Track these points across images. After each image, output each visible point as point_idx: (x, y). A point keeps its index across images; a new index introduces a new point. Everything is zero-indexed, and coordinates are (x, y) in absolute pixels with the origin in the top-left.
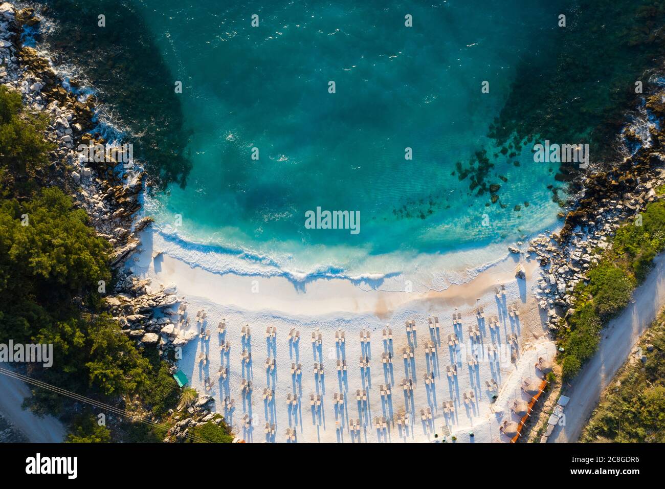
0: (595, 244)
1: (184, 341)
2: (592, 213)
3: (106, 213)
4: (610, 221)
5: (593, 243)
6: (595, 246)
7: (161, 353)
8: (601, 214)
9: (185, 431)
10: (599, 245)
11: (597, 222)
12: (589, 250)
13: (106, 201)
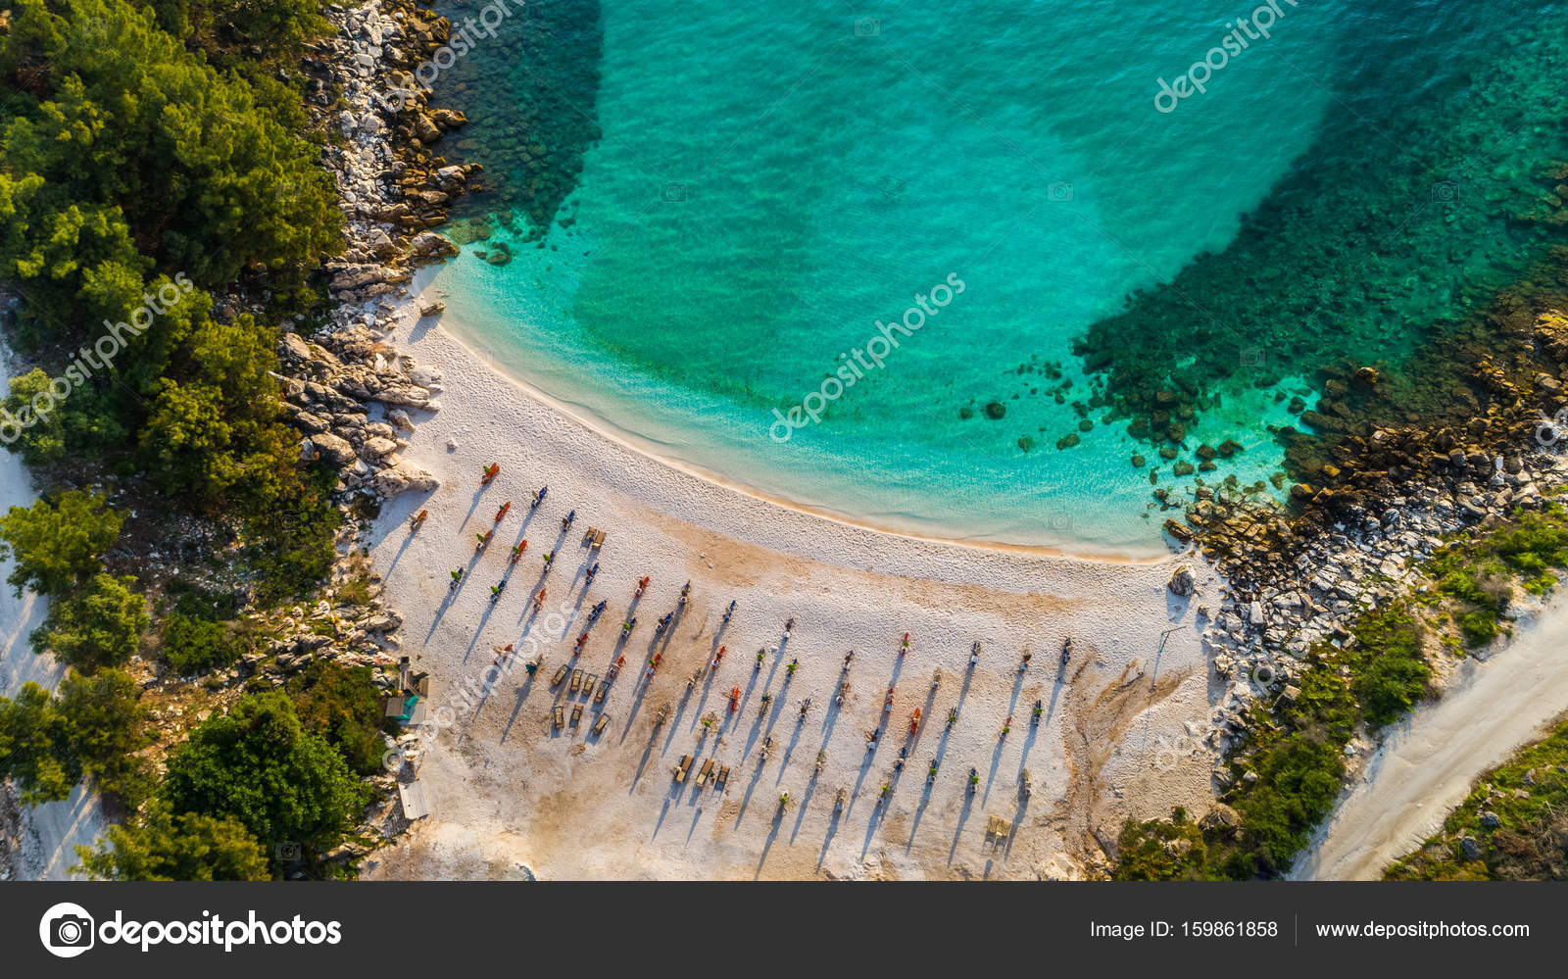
0: (1373, 565)
1: (400, 478)
2: (1376, 502)
3: (371, 201)
4: (1419, 527)
5: (1369, 563)
6: (1373, 570)
7: (341, 486)
8: (1398, 507)
9: (304, 657)
10: (1384, 570)
11: (1385, 523)
12: (1357, 574)
13: (380, 182)
